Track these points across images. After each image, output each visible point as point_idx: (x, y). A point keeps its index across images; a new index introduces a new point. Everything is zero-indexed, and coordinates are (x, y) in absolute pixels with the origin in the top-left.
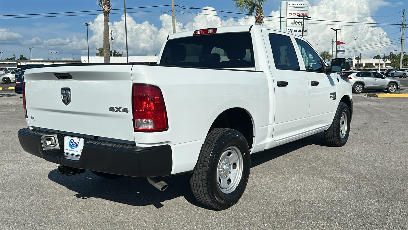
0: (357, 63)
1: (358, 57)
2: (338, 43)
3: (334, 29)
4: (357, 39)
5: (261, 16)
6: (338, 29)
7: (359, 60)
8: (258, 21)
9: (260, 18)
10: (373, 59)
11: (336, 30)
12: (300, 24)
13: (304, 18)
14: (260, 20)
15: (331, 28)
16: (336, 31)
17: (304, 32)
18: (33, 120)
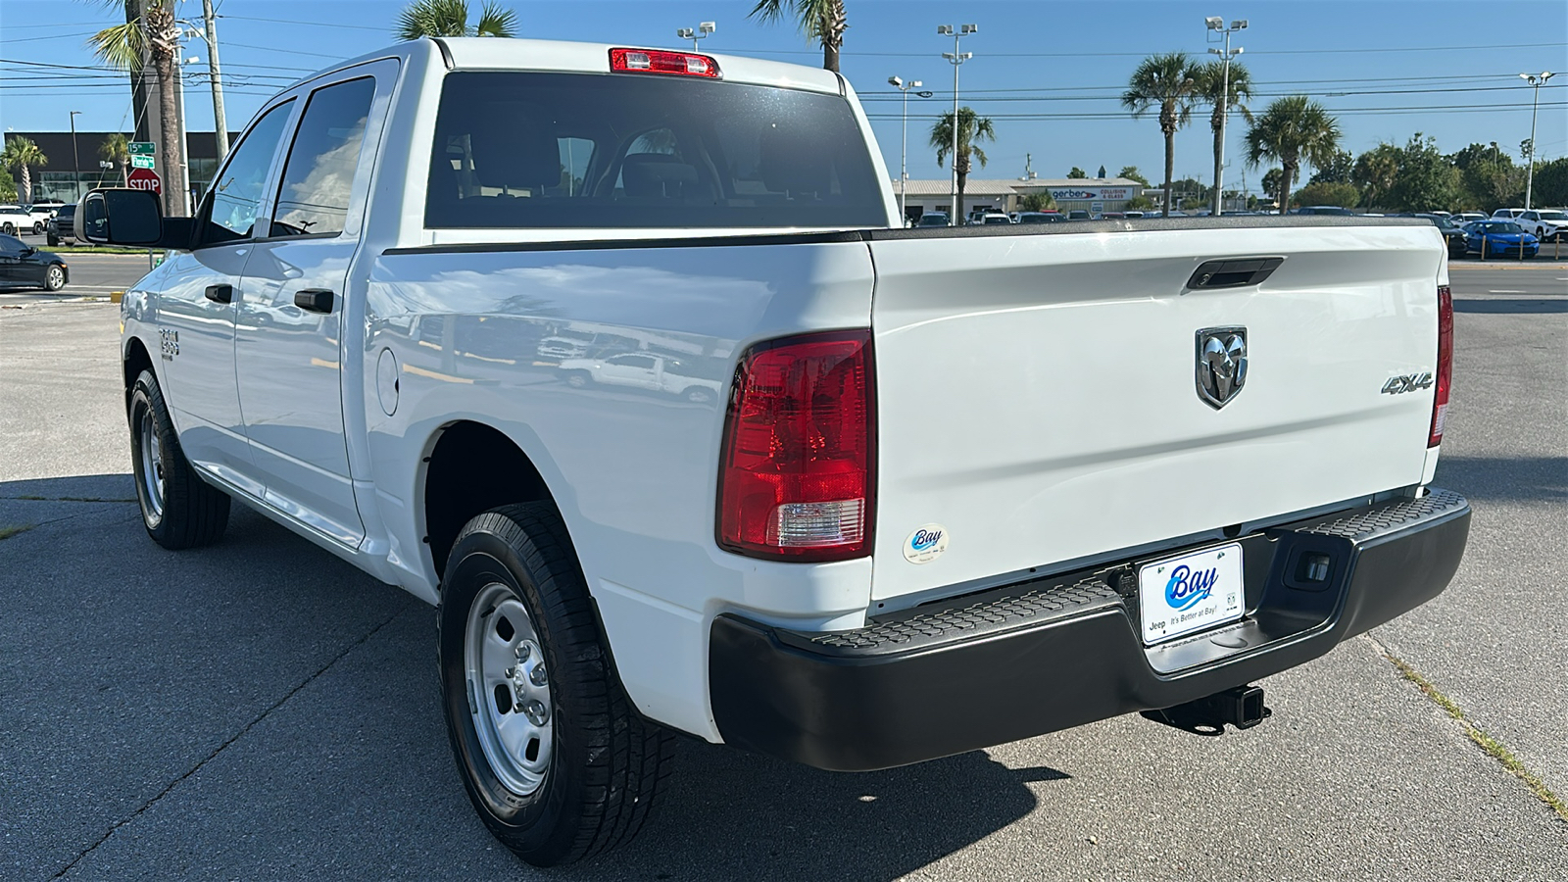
18: (932, 548)
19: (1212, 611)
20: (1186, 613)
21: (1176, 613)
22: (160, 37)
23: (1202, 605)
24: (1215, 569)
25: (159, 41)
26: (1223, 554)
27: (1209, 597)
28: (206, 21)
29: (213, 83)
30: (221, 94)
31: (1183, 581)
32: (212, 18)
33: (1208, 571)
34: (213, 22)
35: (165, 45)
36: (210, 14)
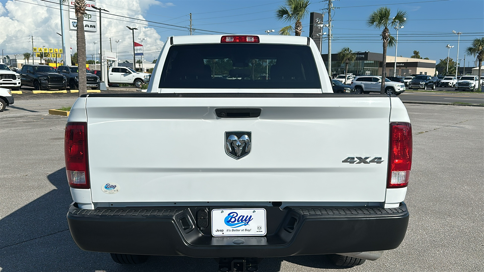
0: (139, 67)
1: (140, 61)
2: (135, 44)
3: (130, 28)
4: (144, 40)
5: (83, 5)
6: (134, 29)
7: (141, 64)
8: (80, 12)
9: (82, 8)
10: (153, 63)
11: (133, 29)
12: (87, 17)
13: (100, 11)
14: (82, 10)
15: (127, 27)
16: (132, 31)
17: (93, 27)
18: (113, 190)
19: (249, 231)
20: (235, 229)
21: (230, 228)
22: (298, 29)
23: (244, 227)
24: (251, 216)
25: (297, 30)
26: (255, 212)
27: (247, 225)
28: (329, 22)
29: (329, 40)
30: (331, 43)
31: (234, 218)
32: (331, 21)
33: (247, 216)
34: (331, 22)
35: (299, 31)
36: (330, 20)
